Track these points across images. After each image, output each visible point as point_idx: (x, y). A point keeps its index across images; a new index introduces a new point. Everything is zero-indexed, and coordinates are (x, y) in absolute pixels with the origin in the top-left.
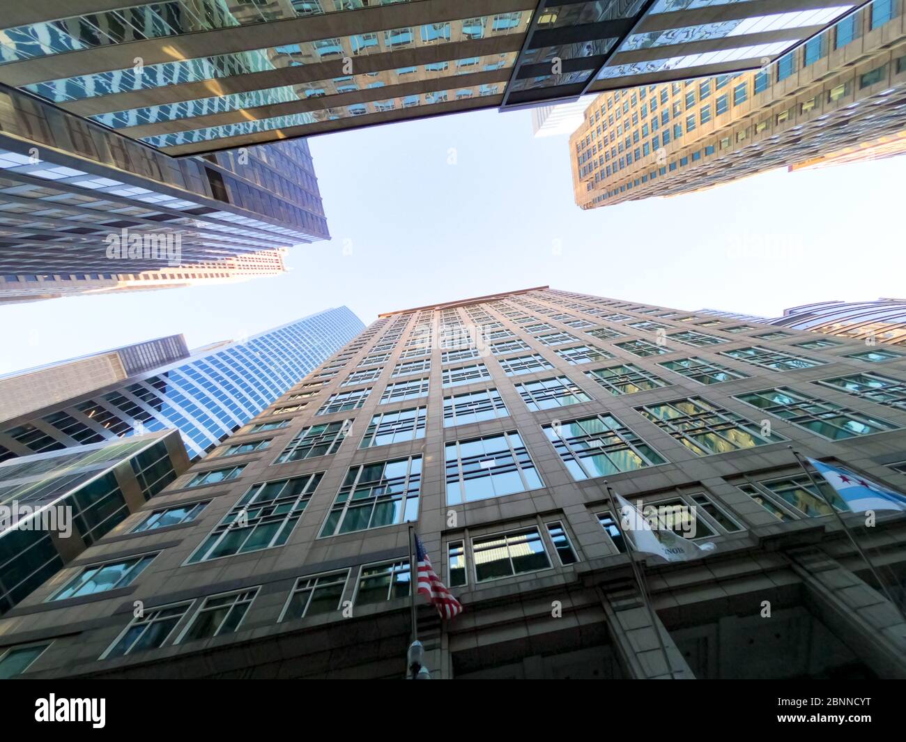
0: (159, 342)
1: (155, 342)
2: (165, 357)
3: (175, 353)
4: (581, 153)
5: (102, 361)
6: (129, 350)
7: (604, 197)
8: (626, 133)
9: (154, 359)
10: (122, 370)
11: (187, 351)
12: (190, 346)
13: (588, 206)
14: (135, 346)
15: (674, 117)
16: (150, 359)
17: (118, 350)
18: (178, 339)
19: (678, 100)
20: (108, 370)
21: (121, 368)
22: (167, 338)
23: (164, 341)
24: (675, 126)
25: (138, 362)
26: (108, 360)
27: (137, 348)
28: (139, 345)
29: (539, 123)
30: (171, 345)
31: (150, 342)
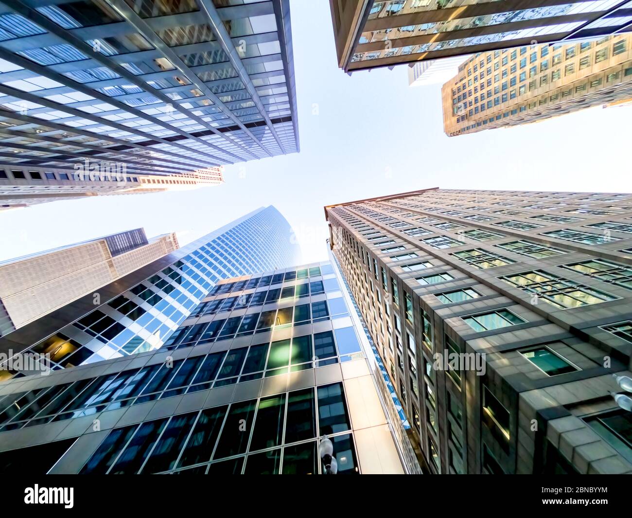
0: (129, 233)
1: (126, 233)
2: (132, 244)
3: (139, 241)
4: (456, 96)
5: (96, 246)
6: (110, 239)
7: (473, 126)
8: (503, 79)
9: (126, 245)
10: (108, 252)
11: (146, 239)
12: (148, 236)
13: (454, 134)
14: (113, 236)
15: (553, 65)
16: (123, 245)
17: (106, 238)
18: (140, 231)
19: (558, 53)
20: (100, 252)
21: (107, 250)
22: (133, 231)
23: (132, 232)
24: (553, 72)
25: (116, 247)
26: (99, 244)
27: (115, 237)
28: (116, 235)
29: (416, 77)
30: (136, 235)
31: (123, 233)
